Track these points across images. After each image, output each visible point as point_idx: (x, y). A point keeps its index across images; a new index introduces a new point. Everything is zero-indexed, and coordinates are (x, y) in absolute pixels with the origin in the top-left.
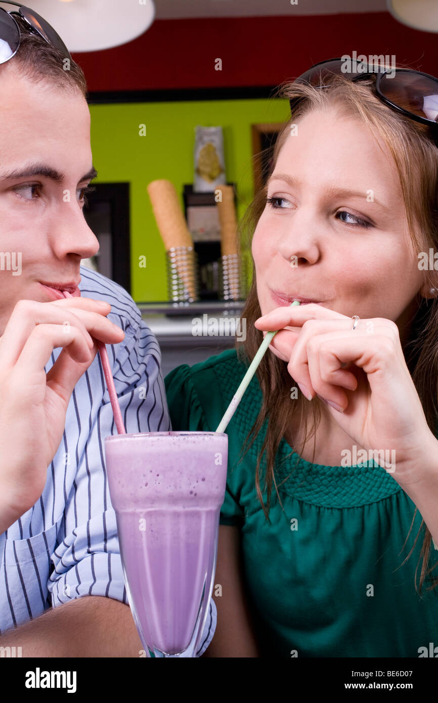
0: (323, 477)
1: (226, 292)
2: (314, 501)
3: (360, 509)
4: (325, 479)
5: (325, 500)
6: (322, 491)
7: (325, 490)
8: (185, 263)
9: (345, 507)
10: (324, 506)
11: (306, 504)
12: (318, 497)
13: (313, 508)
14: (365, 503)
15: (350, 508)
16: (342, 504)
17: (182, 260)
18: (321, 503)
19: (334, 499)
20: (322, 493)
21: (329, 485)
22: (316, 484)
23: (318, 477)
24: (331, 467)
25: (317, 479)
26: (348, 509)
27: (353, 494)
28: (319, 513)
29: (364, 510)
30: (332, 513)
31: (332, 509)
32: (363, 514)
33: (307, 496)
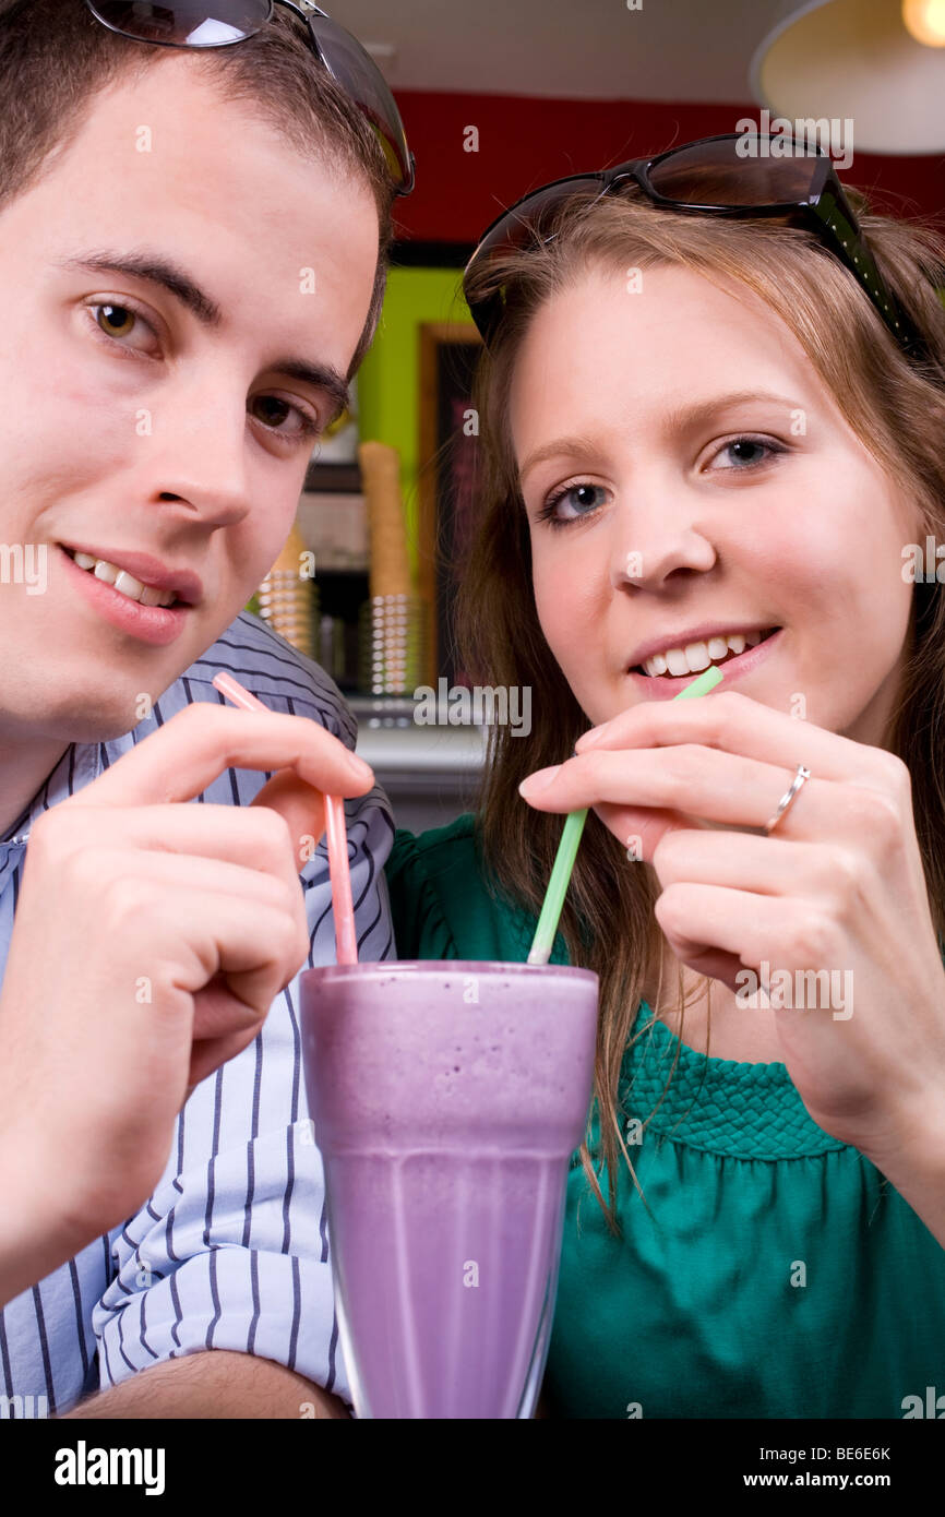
0: (732, 1088)
1: (377, 678)
2: (711, 1144)
3: (817, 1161)
4: (737, 1092)
5: (735, 1142)
6: (728, 1121)
7: (736, 1118)
8: (291, 607)
9: (784, 1156)
10: (735, 1155)
11: (692, 1150)
12: (720, 1135)
13: (710, 1161)
14: (829, 1148)
15: (793, 1160)
16: (776, 1151)
17: (284, 600)
18: (728, 1149)
19: (757, 1138)
20: (729, 1125)
21: (745, 1106)
22: (717, 1105)
23: (722, 1089)
24: (750, 1066)
25: (720, 1093)
26: (791, 1160)
27: (800, 1127)
28: (721, 1173)
29: (825, 1163)
30: (752, 1170)
31: (752, 1161)
32: (824, 1173)
33: (694, 1131)
